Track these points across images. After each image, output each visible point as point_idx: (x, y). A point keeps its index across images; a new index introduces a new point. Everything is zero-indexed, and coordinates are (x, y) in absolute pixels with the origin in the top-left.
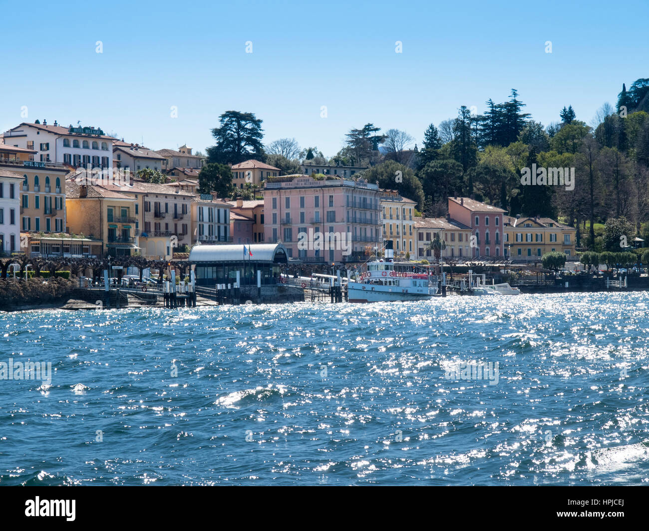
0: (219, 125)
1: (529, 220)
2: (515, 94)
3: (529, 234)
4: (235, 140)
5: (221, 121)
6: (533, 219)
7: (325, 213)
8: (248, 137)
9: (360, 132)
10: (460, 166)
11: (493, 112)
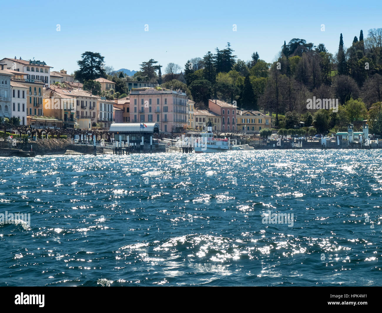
0: (81, 59)
1: (248, 112)
2: (229, 45)
3: (248, 119)
4: (90, 67)
5: (83, 57)
6: (250, 111)
7: (163, 107)
8: (96, 66)
9: (147, 64)
10: (210, 83)
11: (218, 54)
